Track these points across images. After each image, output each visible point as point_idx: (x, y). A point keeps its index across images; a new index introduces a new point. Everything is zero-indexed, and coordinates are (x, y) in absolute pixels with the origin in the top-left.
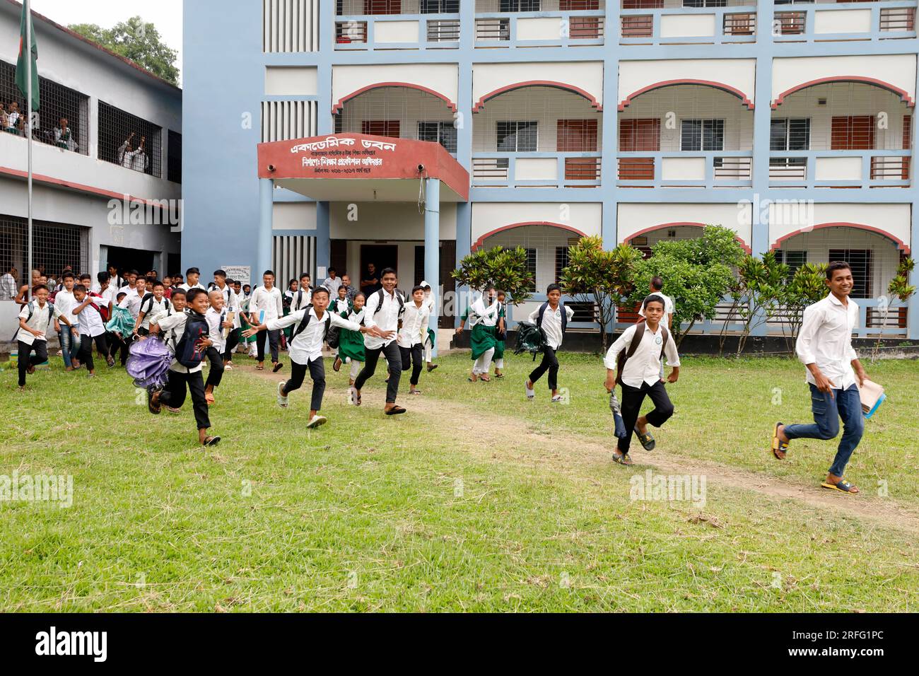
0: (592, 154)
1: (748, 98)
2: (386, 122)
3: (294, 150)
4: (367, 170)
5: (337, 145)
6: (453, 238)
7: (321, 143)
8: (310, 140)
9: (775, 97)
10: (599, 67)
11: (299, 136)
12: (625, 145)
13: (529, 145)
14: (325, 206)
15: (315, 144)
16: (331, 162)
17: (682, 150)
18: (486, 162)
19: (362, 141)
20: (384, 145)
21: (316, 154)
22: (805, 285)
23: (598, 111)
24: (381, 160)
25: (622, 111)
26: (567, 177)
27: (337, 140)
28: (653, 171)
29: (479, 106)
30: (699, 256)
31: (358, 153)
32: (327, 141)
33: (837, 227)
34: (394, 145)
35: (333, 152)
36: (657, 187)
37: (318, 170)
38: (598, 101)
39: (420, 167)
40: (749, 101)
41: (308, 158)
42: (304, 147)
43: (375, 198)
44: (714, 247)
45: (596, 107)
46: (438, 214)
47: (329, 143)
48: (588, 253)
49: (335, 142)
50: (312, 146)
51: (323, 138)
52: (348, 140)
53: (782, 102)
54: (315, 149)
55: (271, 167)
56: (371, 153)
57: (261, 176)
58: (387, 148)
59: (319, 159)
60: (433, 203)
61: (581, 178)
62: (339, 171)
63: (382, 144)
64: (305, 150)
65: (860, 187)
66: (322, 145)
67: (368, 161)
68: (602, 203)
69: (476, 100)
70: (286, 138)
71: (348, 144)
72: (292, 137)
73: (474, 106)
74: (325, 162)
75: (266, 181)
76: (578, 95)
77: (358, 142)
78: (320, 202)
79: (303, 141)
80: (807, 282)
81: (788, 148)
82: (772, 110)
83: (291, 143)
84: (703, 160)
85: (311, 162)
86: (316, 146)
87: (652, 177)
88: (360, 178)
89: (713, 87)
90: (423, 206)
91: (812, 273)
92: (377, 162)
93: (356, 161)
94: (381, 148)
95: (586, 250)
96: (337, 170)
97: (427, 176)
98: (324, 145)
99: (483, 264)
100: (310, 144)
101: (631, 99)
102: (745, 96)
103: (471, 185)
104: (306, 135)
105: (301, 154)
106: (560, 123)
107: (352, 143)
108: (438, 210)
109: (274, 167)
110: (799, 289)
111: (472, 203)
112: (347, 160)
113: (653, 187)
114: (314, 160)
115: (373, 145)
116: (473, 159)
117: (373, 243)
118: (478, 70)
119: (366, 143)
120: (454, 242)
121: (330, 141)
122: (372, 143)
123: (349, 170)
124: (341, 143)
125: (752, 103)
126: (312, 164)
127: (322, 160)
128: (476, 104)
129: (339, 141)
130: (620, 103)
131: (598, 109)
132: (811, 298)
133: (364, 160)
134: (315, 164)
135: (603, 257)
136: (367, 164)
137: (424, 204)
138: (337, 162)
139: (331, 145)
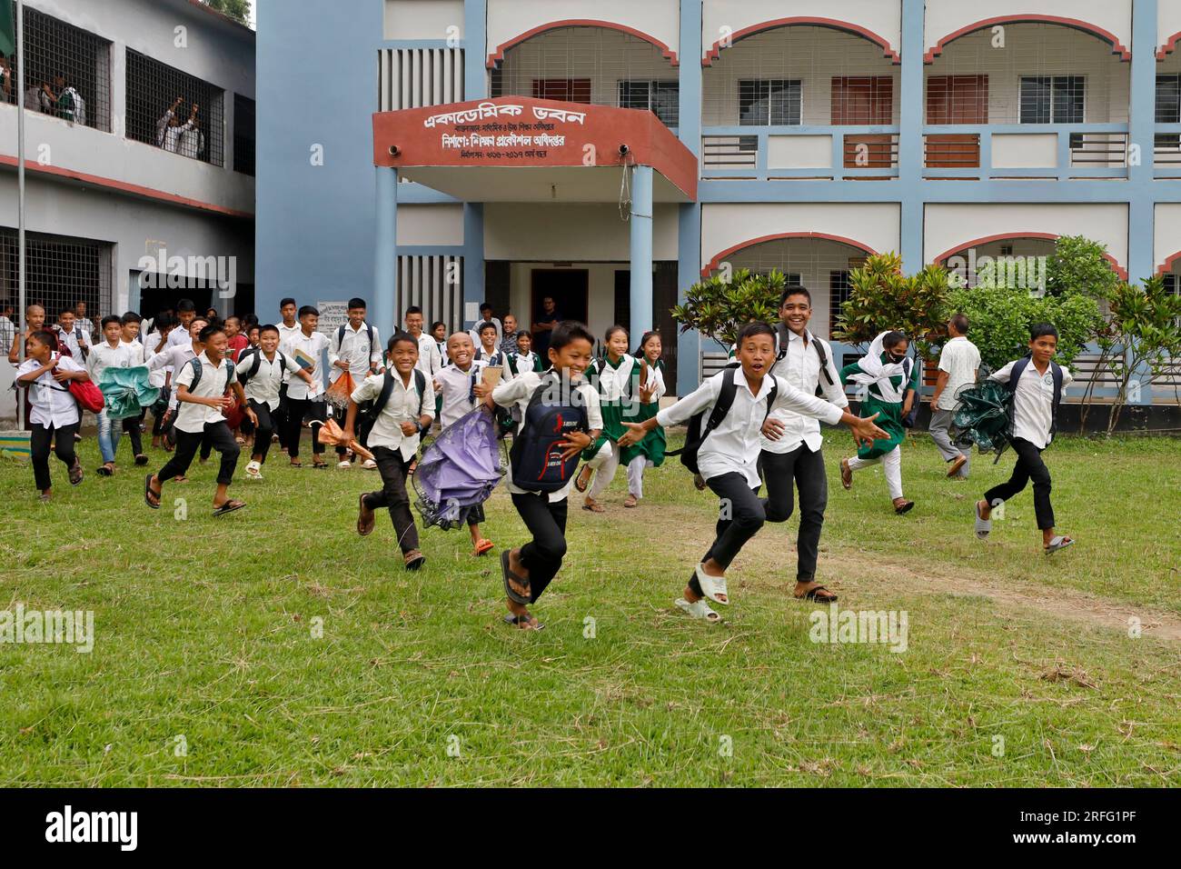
0: (886, 129)
1: (1121, 44)
2: (570, 81)
3: (430, 123)
4: (541, 153)
5: (496, 114)
6: (674, 257)
7: (470, 112)
8: (454, 107)
9: (1162, 41)
11: (437, 102)
12: (935, 115)
13: (788, 116)
14: (477, 209)
15: (461, 113)
16: (486, 141)
17: (1023, 121)
18: (723, 141)
19: (534, 108)
20: (567, 115)
21: (462, 129)
23: (894, 64)
24: (563, 138)
25: (931, 64)
26: (847, 164)
27: (495, 108)
28: (977, 154)
29: (713, 57)
30: (1049, 283)
31: (527, 127)
32: (480, 109)
34: (583, 115)
35: (489, 126)
36: (984, 179)
37: (465, 154)
38: (895, 47)
39: (623, 149)
40: (1124, 48)
41: (450, 136)
42: (444, 118)
43: (554, 195)
44: (1071, 269)
45: (891, 57)
46: (650, 222)
47: (484, 113)
48: (879, 279)
49: (493, 110)
50: (457, 117)
51: (474, 105)
52: (512, 107)
53: (1173, 49)
54: (462, 121)
55: (394, 149)
56: (548, 127)
57: (378, 163)
58: (572, 119)
59: (468, 137)
60: (643, 203)
61: (869, 166)
62: (498, 155)
63: (564, 113)
64: (446, 122)
66: (472, 116)
67: (543, 139)
68: (900, 203)
69: (708, 47)
70: (416, 105)
71: (512, 114)
72: (426, 103)
73: (704, 57)
74: (476, 142)
75: (386, 172)
76: (863, 40)
77: (527, 111)
78: (471, 204)
79: (442, 109)
82: (1157, 61)
83: (425, 113)
84: (1053, 138)
85: (454, 141)
86: (462, 117)
87: (976, 164)
88: (531, 165)
89: (1070, 28)
90: (627, 208)
92: (558, 141)
93: (525, 140)
94: (563, 120)
95: (877, 275)
96: (495, 154)
97: (633, 163)
98: (475, 115)
99: (720, 296)
100: (454, 114)
101: (943, 46)
102: (1117, 40)
103: (700, 179)
104: (447, 100)
105: (440, 128)
106: (835, 81)
107: (519, 112)
108: (650, 214)
109: (398, 147)
111: (702, 204)
112: (510, 138)
113: (978, 179)
114: (460, 139)
115: (551, 115)
116: (703, 137)
117: (551, 267)
119: (540, 113)
120: (675, 263)
121: (485, 110)
122: (549, 112)
123: (514, 153)
124: (501, 111)
125: (1128, 50)
126: (457, 145)
127: (472, 138)
128: (708, 53)
129: (498, 109)
130: (926, 51)
131: (893, 60)
133: (536, 138)
134: (462, 144)
135: (902, 285)
136: (541, 144)
137: (629, 205)
138: (496, 141)
139: (487, 115)
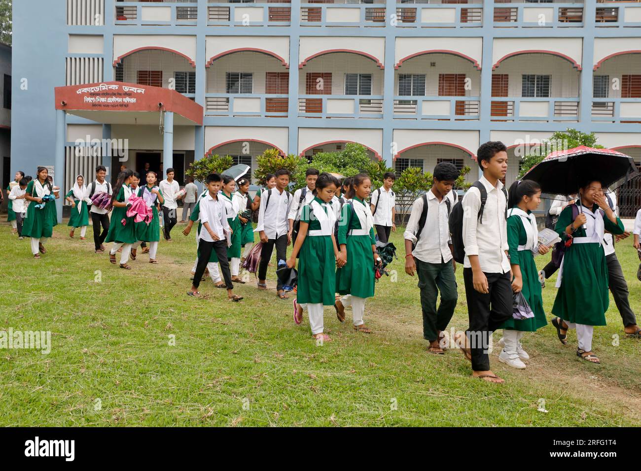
0: (284, 96)
1: (380, 62)
3: (79, 92)
4: (126, 105)
5: (107, 89)
6: (192, 148)
7: (96, 87)
8: (89, 85)
9: (397, 62)
10: (286, 40)
11: (82, 83)
13: (248, 89)
14: (108, 126)
15: (92, 88)
16: (103, 100)
18: (215, 99)
19: (123, 87)
20: (137, 90)
21: (93, 95)
22: (405, 181)
23: (287, 68)
24: (135, 99)
25: (302, 69)
26: (267, 110)
27: (107, 86)
28: (321, 107)
29: (210, 63)
30: (341, 162)
31: (120, 94)
32: (100, 86)
33: (435, 145)
34: (144, 90)
35: (104, 94)
36: (324, 117)
37: (94, 105)
38: (287, 61)
39: (160, 104)
40: (381, 64)
41: (88, 97)
42: (85, 90)
43: (136, 123)
44: (350, 157)
45: (285, 65)
46: (172, 134)
47: (102, 88)
48: (269, 160)
49: (105, 87)
50: (91, 90)
51: (98, 85)
52: (114, 86)
53: (401, 65)
54: (93, 91)
55: (63, 103)
56: (129, 94)
57: (57, 108)
58: (139, 91)
59: (95, 98)
60: (169, 127)
61: (276, 111)
62: (108, 106)
63: (136, 89)
64: (86, 92)
65: (449, 120)
66: (97, 89)
67: (127, 100)
68: (289, 127)
69: (208, 60)
70: (73, 84)
71: (114, 89)
72: (78, 83)
73: (206, 64)
74: (99, 100)
75: (60, 112)
76: (274, 58)
77: (120, 88)
78: (105, 124)
79: (84, 86)
80: (406, 179)
81: (412, 94)
82: (395, 70)
83: (77, 88)
84: (355, 101)
85: (89, 100)
86: (93, 90)
87: (321, 111)
88: (122, 110)
89: (359, 54)
91: (411, 173)
92: (133, 100)
93: (119, 100)
94: (135, 92)
95: (267, 158)
96: (107, 105)
97: (164, 110)
99: (205, 166)
100: (89, 88)
101: (307, 61)
102: (378, 60)
103: (204, 115)
104: (87, 82)
105: (83, 94)
106: (268, 74)
107: (117, 88)
108: (172, 131)
109: (65, 102)
110: (401, 183)
111: (205, 126)
112: (113, 99)
113: (321, 117)
114: (92, 99)
115: (130, 90)
116: (206, 98)
117: (144, 152)
118: (209, 40)
119: (126, 89)
120: (193, 152)
121: (103, 87)
122: (129, 88)
123: (114, 105)
124: (109, 88)
125: (383, 65)
126: (90, 101)
127: (97, 98)
128: (208, 62)
129: (108, 87)
130: (300, 64)
131: (286, 67)
132: (408, 189)
133: (124, 99)
134: (93, 101)
135: (278, 163)
136: (126, 102)
137: (163, 128)
138: (107, 100)
139: (103, 89)
